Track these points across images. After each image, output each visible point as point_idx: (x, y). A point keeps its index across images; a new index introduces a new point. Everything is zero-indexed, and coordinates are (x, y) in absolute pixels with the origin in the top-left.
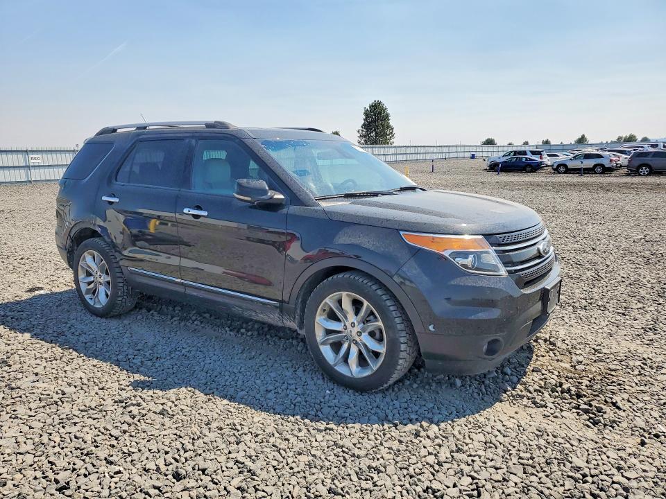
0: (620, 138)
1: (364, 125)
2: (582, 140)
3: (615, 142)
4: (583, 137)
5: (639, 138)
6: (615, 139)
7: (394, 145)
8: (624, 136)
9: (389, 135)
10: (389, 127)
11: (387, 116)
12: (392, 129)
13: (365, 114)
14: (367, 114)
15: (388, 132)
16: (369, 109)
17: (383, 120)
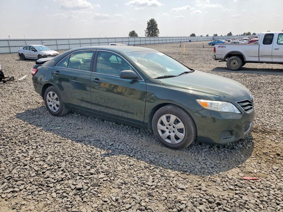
0: (244, 33)
1: (147, 29)
2: (230, 34)
3: (243, 35)
4: (230, 33)
5: (252, 33)
6: (243, 34)
7: (159, 37)
8: (246, 33)
9: (157, 32)
10: (157, 29)
11: (156, 25)
12: (158, 30)
13: (148, 24)
14: (149, 24)
15: (157, 31)
16: (149, 22)
17: (155, 26)
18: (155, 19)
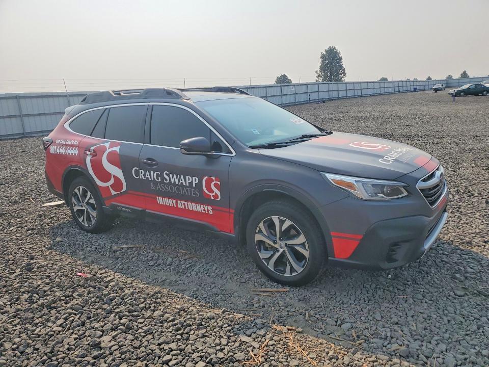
1: (321, 68)
9: (341, 74)
10: (341, 67)
11: (341, 59)
12: (344, 69)
14: (323, 57)
15: (341, 72)
16: (325, 53)
17: (337, 62)
18: (337, 48)
